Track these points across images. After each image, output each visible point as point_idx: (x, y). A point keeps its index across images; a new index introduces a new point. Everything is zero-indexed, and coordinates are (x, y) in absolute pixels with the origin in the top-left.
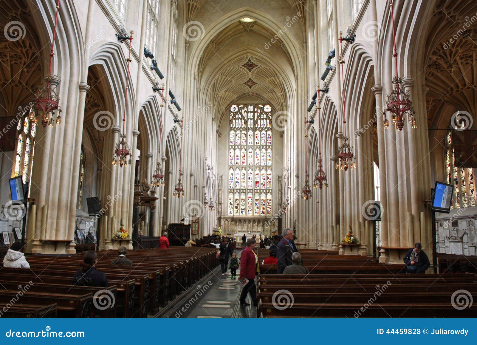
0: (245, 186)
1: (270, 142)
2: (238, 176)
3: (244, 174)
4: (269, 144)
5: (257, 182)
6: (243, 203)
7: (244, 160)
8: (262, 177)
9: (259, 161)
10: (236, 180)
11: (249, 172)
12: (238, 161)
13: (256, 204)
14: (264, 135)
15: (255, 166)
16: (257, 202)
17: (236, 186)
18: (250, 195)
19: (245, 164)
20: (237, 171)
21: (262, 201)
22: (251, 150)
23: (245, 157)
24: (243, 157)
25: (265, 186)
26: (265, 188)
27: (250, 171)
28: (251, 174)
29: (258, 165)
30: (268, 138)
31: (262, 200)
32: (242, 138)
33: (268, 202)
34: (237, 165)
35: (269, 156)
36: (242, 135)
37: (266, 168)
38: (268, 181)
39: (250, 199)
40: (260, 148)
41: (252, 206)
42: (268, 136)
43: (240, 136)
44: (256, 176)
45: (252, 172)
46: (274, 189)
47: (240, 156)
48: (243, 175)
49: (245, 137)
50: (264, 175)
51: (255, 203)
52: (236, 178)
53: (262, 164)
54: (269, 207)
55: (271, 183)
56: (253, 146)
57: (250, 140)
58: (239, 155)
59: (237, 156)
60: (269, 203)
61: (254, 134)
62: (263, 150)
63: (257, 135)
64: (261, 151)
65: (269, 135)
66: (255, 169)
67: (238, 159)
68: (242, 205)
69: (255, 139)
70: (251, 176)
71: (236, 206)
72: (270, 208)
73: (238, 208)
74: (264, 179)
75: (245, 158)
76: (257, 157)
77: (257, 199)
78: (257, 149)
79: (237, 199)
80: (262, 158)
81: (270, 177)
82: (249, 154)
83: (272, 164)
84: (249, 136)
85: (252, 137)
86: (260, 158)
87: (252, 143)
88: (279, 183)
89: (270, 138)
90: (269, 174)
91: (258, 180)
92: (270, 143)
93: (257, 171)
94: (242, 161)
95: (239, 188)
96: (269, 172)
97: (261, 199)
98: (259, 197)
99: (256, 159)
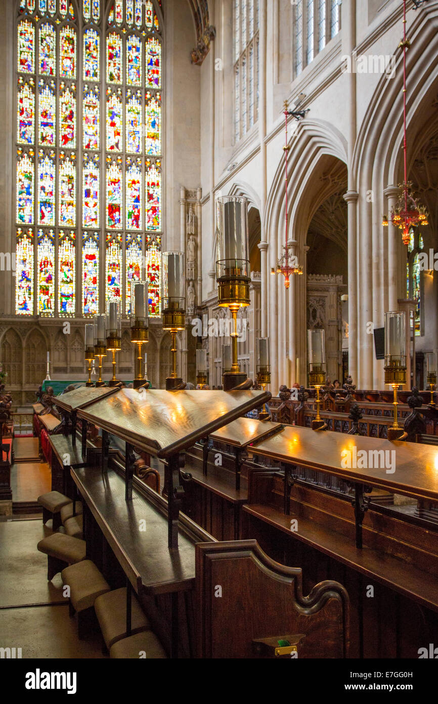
0: (74, 219)
1: (155, 76)
2: (48, 183)
3: (70, 178)
4: (155, 86)
5: (113, 209)
6: (69, 274)
7: (69, 130)
8: (129, 192)
9: (120, 138)
10: (42, 196)
11: (86, 172)
12: (49, 131)
13: (112, 280)
14: (136, 54)
15: (107, 154)
16: (113, 275)
17: (43, 217)
18: (90, 248)
19: (71, 145)
20: (46, 167)
21: (131, 271)
22: (91, 98)
23: (74, 119)
24: (65, 120)
25: (140, 223)
26: (140, 229)
27: (91, 169)
28: (95, 178)
29: (115, 150)
30: (151, 63)
31: (131, 266)
32: (62, 54)
33: (150, 274)
34: (45, 144)
35: (154, 124)
36: (61, 42)
37: (146, 162)
38: (148, 206)
39: (90, 263)
40: (125, 93)
41: (97, 285)
42: (148, 57)
43: (53, 45)
44: (110, 188)
45: (96, 172)
46: (170, 232)
47: (53, 114)
48: (66, 179)
49: (72, 50)
50: (137, 186)
51: (107, 274)
52: (43, 188)
53: (131, 150)
54: (152, 291)
55: (160, 214)
56: (99, 84)
57: (90, 65)
58: (53, 111)
59: (45, 115)
60: (153, 279)
61: (103, 44)
62: (134, 104)
63: (112, 48)
64: (128, 107)
65: (153, 53)
66: (108, 165)
67: (45, 124)
68: (63, 281)
69: (108, 61)
70: (95, 187)
71: (44, 283)
72: (157, 295)
73: (52, 290)
74: (137, 200)
75: (74, 123)
76: (113, 124)
77: (114, 264)
78: (114, 97)
79: (46, 263)
80: (129, 128)
81: (157, 192)
82: (89, 113)
83: (164, 149)
84: (88, 48)
85: (95, 54)
86: (124, 129)
87: (95, 75)
88: (187, 212)
89: (157, 64)
90: (153, 184)
91: (117, 200)
92: (157, 81)
93: (114, 173)
94: (63, 132)
95: (53, 224)
96: (153, 176)
97: (128, 263)
98: (120, 257)
99: (110, 130)
